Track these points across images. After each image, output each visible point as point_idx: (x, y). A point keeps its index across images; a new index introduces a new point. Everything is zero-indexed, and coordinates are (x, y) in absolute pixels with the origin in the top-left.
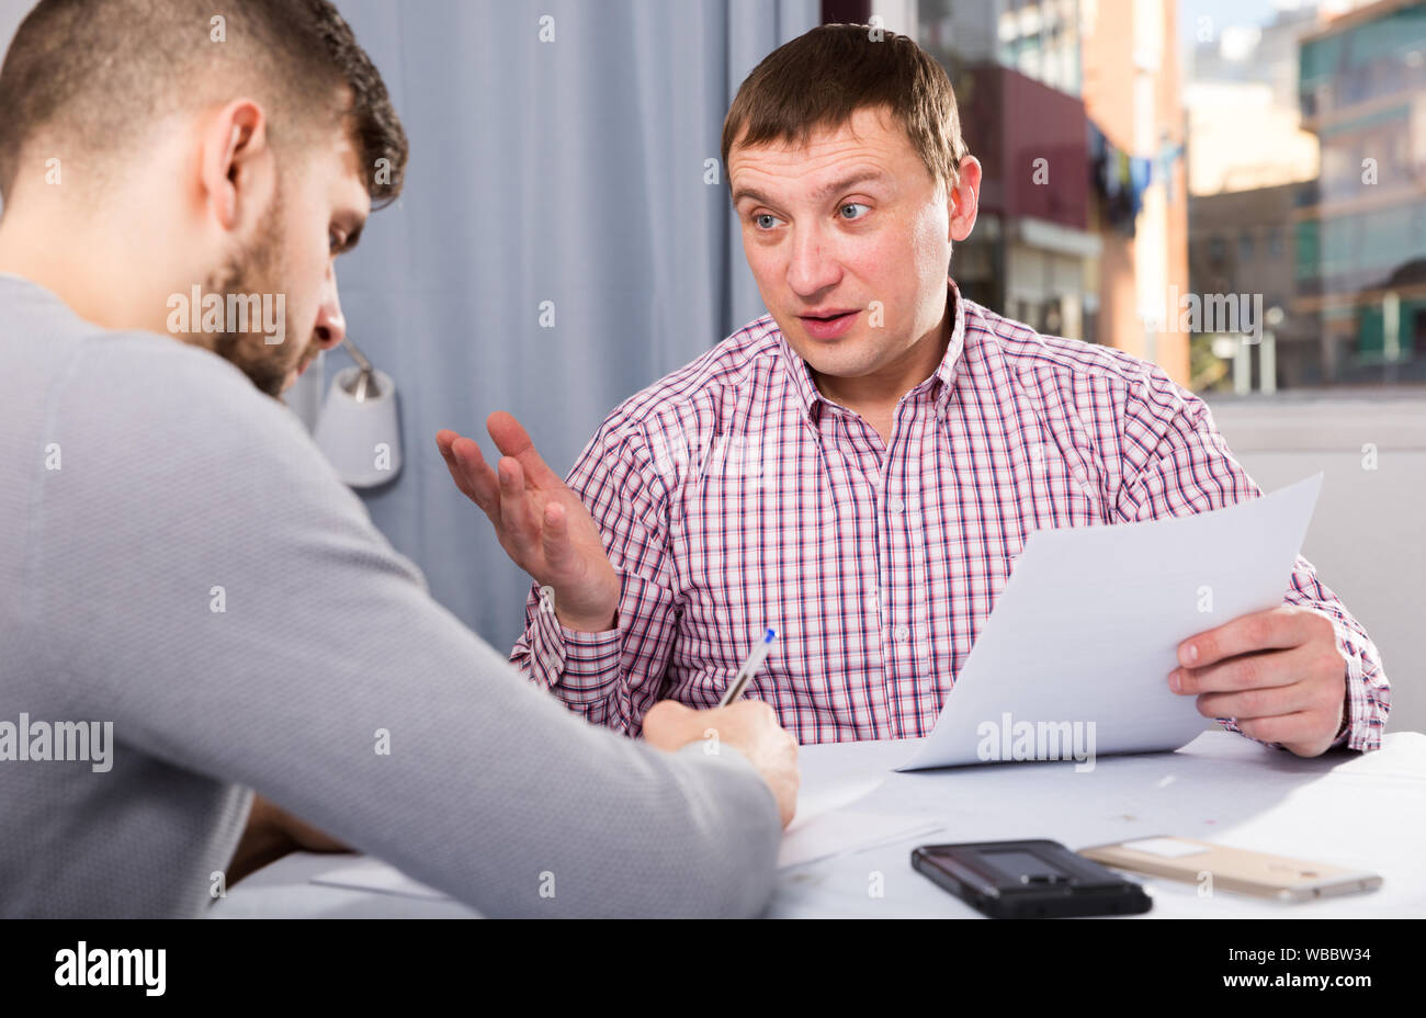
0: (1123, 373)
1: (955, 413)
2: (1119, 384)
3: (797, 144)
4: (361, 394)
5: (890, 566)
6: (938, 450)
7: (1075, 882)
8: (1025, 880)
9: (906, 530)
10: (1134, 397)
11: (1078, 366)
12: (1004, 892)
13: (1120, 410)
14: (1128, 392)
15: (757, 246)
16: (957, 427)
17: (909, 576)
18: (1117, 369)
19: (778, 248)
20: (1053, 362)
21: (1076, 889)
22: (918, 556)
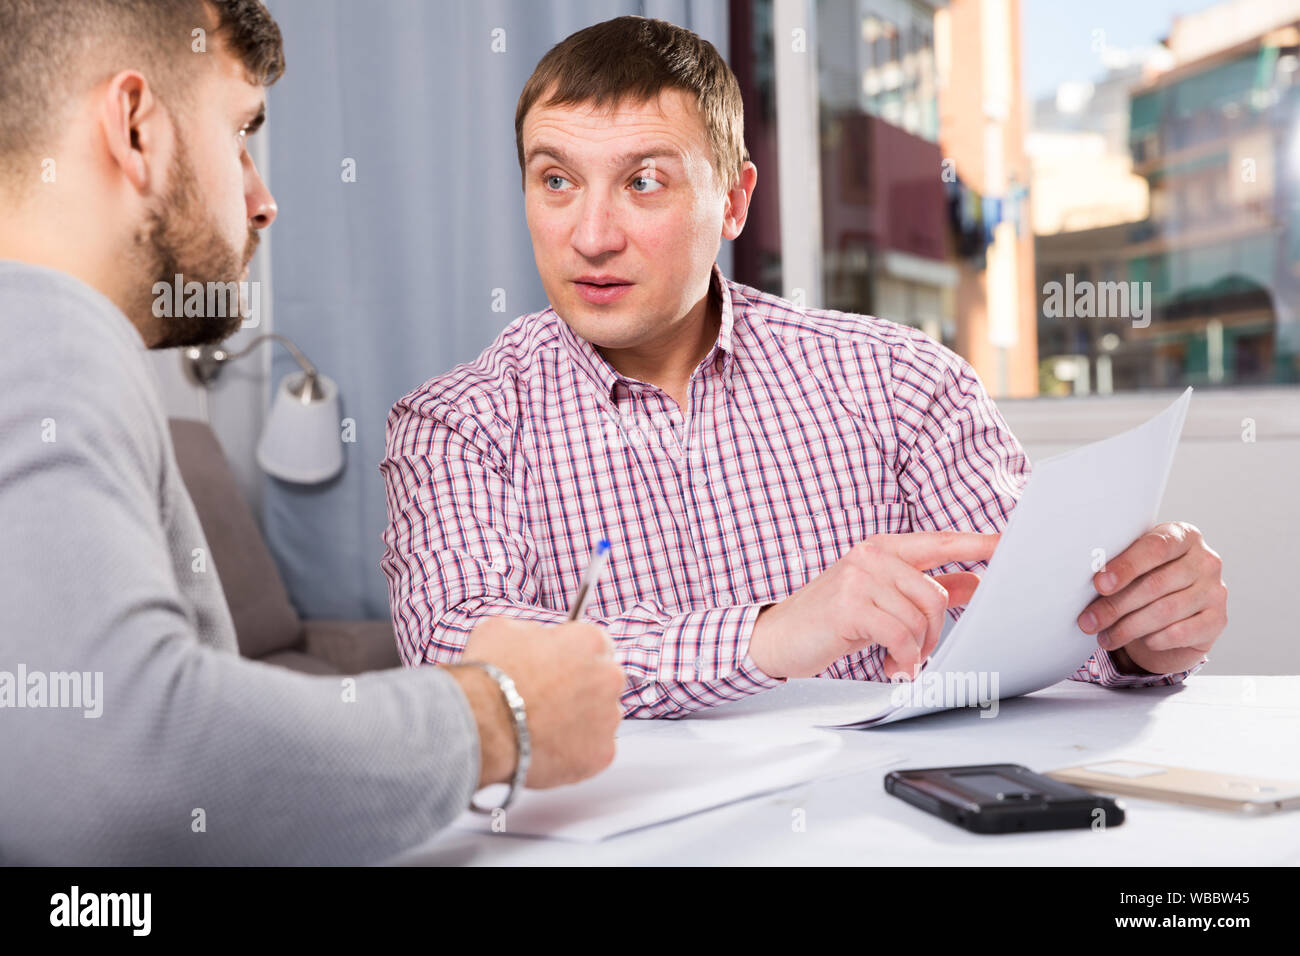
0: (883, 338)
1: (739, 383)
2: (882, 350)
3: (605, 110)
4: (306, 396)
5: (702, 539)
6: (731, 420)
7: (1048, 798)
8: (1000, 797)
9: (712, 500)
10: (897, 360)
11: (840, 335)
12: (984, 807)
13: (886, 375)
14: (891, 355)
15: (543, 206)
16: (743, 397)
17: (722, 544)
18: (877, 335)
19: (564, 211)
20: (816, 332)
21: (1050, 804)
22: (728, 523)
